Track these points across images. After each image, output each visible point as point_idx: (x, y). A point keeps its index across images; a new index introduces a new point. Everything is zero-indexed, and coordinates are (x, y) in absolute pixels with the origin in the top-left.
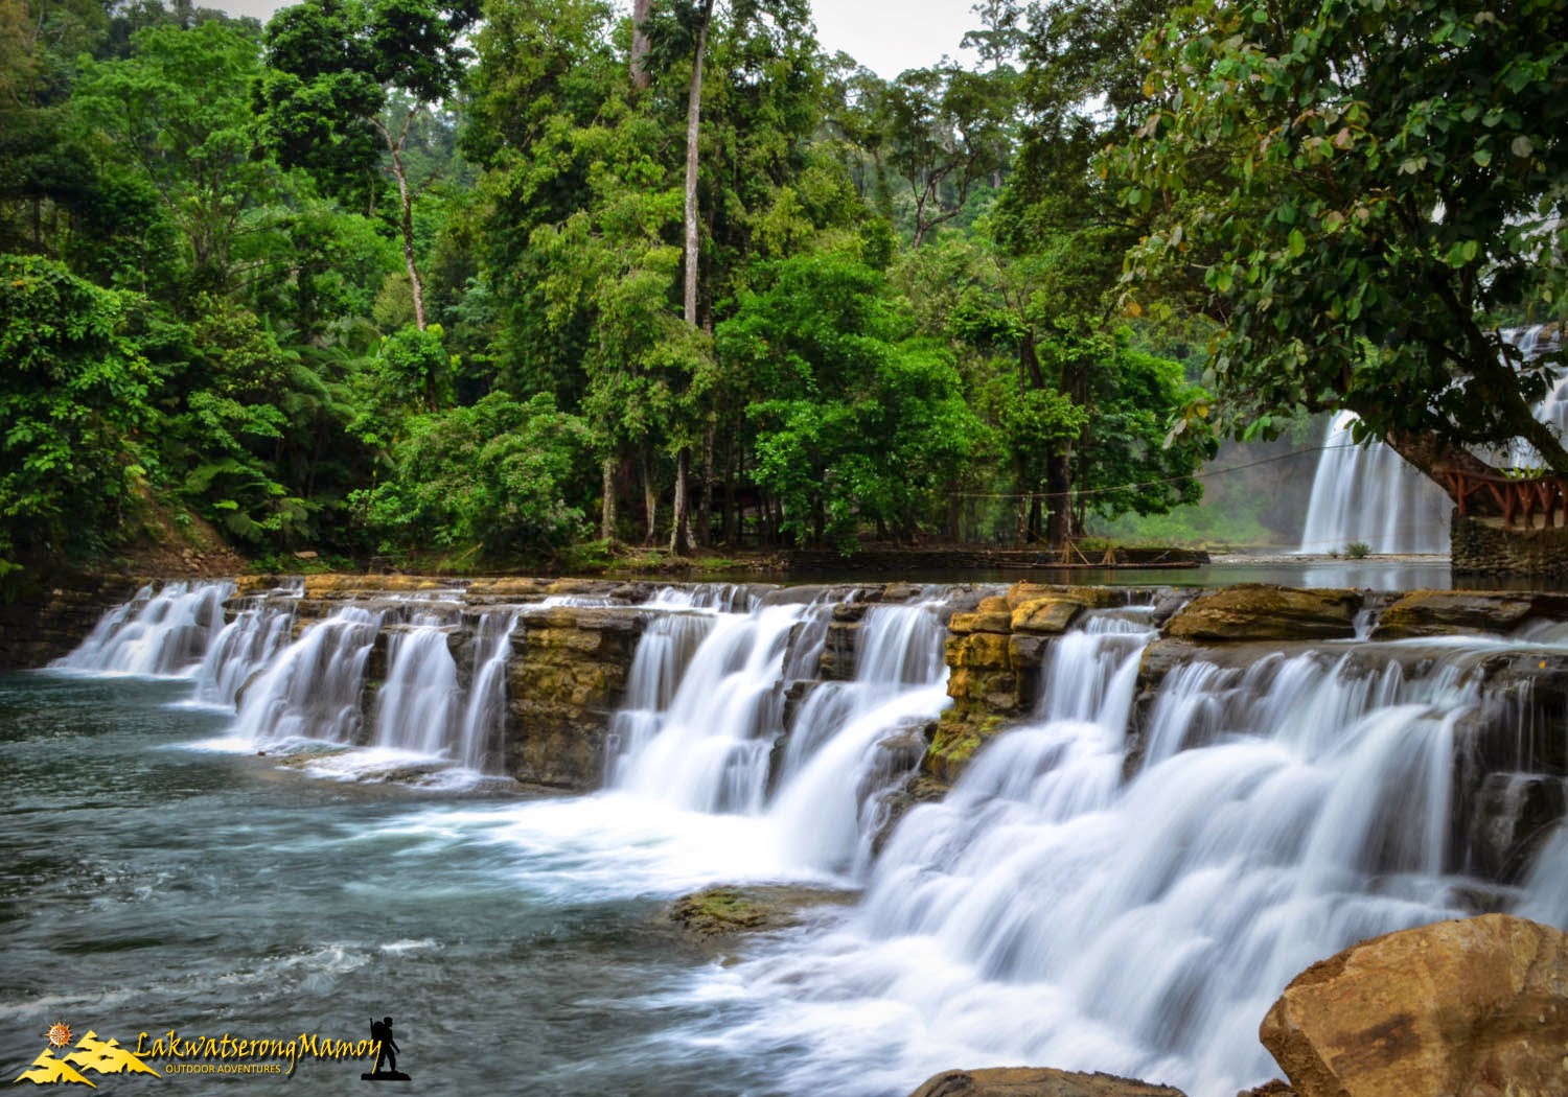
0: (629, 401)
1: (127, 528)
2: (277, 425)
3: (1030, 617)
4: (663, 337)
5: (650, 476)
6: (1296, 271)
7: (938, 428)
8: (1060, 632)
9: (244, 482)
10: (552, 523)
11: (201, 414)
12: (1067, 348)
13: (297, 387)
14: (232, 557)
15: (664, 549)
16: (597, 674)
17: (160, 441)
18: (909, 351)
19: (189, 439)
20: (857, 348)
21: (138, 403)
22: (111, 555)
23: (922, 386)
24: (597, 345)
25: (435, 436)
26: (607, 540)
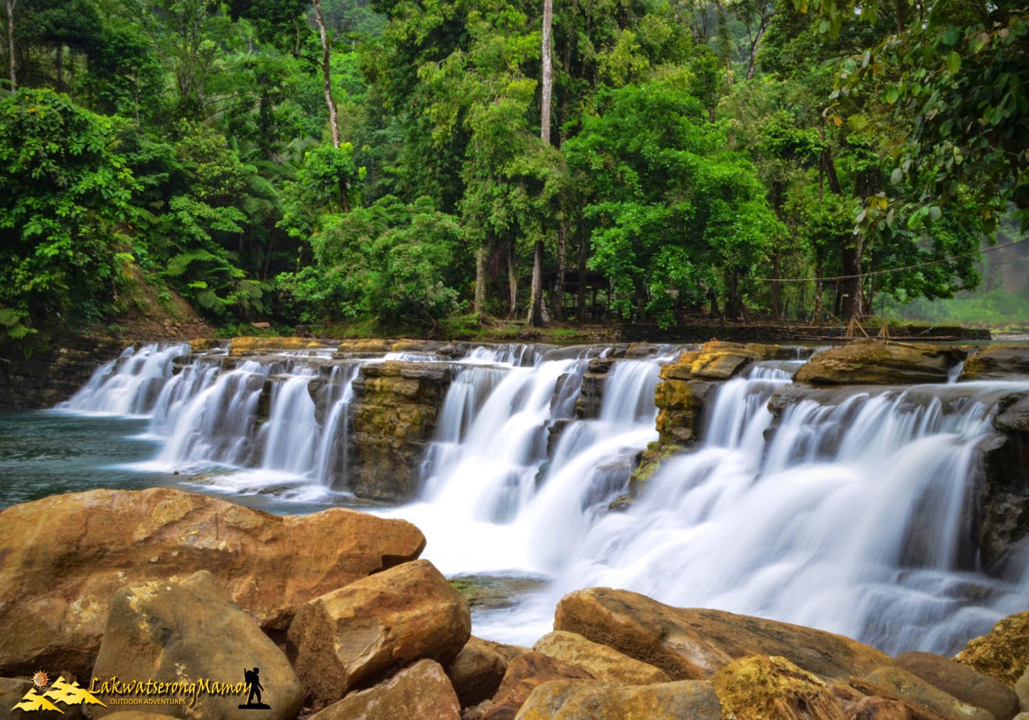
0: (494, 203)
1: (120, 303)
2: (239, 223)
3: (704, 366)
4: (522, 152)
5: (513, 264)
6: (955, 86)
7: (739, 224)
8: (726, 379)
9: (212, 268)
10: (432, 300)
11: (180, 214)
12: (857, 160)
13: (255, 194)
14: (203, 326)
15: (522, 321)
16: (415, 412)
17: (149, 236)
18: (719, 162)
19: (171, 234)
20: (674, 161)
21: (123, 204)
22: (109, 322)
23: (728, 190)
24: (472, 158)
25: (338, 230)
26: (477, 314)
